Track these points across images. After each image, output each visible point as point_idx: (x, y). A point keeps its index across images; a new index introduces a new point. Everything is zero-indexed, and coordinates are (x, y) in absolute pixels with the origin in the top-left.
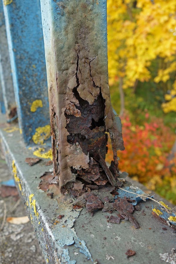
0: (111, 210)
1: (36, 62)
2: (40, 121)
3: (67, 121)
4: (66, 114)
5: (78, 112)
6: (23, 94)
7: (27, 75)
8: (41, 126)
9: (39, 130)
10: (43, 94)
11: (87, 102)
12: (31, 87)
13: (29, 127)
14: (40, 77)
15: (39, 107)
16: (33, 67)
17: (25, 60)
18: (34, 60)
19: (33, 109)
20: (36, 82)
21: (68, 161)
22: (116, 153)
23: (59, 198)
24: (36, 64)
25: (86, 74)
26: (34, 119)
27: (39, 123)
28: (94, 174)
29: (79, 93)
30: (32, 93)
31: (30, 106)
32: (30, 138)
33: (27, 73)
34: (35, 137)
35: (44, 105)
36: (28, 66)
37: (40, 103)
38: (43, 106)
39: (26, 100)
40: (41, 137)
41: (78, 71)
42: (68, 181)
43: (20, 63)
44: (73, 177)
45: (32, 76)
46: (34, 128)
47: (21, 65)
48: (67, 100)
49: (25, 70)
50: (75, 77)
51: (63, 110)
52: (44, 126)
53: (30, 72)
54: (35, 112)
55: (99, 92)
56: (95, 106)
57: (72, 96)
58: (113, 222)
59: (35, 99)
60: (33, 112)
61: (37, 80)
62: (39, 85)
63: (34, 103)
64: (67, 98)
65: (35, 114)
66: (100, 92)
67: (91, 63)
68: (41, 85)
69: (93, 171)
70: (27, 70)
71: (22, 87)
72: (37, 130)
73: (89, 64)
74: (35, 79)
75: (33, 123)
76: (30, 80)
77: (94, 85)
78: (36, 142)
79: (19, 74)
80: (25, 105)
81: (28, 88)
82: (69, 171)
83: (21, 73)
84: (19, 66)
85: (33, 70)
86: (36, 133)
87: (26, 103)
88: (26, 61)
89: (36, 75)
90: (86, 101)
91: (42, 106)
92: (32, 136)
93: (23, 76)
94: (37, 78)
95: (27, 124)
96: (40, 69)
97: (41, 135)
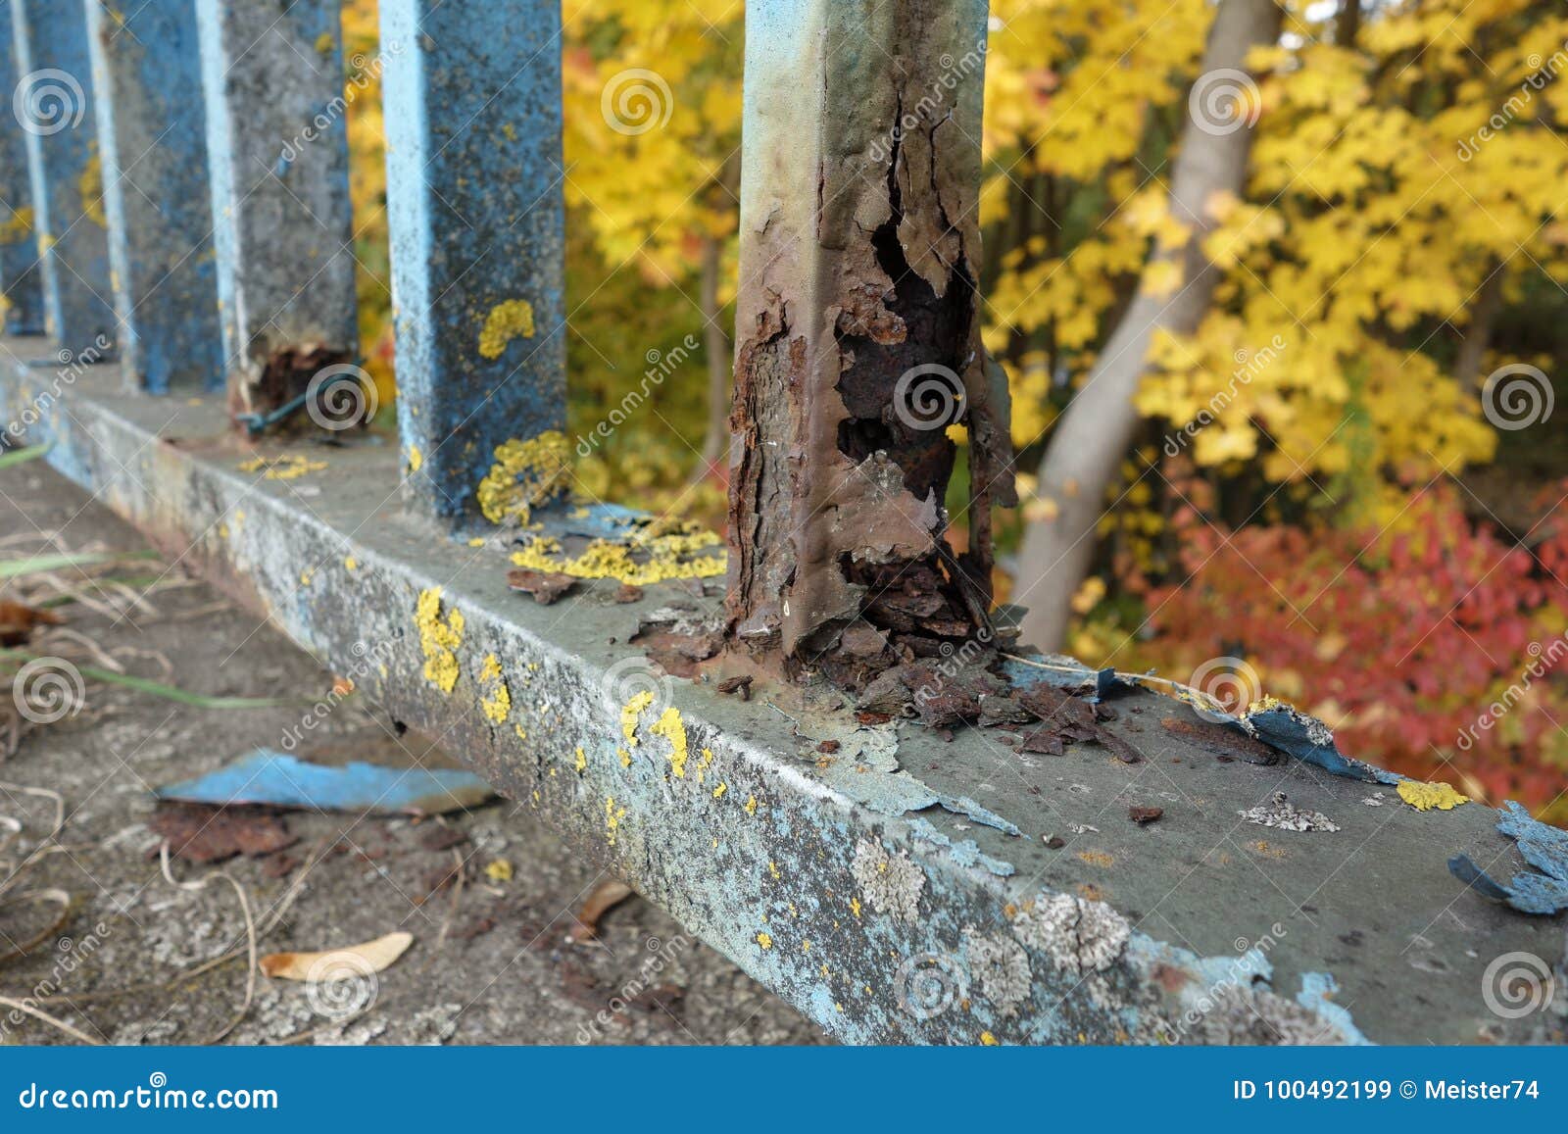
0: (1012, 723)
1: (519, 110)
2: (520, 406)
3: (842, 359)
4: (838, 332)
5: (891, 326)
6: (450, 264)
7: (473, 171)
8: (520, 437)
9: (512, 456)
10: (542, 273)
11: (926, 286)
12: (488, 234)
13: (466, 434)
14: (531, 188)
15: (518, 339)
16: (502, 134)
17: (470, 98)
18: (512, 100)
19: (489, 345)
20: (511, 213)
21: (834, 528)
22: (989, 518)
23: (778, 695)
24: (518, 122)
25: (921, 178)
26: (490, 396)
27: (512, 416)
28: (915, 593)
29: (905, 247)
30: (490, 261)
31: (477, 330)
32: (466, 491)
33: (477, 160)
34: (488, 490)
35: (541, 329)
36: (484, 125)
37: (522, 314)
38: (536, 334)
39: (461, 299)
40: (519, 489)
41: (899, 162)
42: (826, 616)
43: (448, 109)
44: (847, 598)
45: (497, 177)
46: (488, 444)
47: (454, 119)
48: (849, 272)
49: (469, 143)
50: (883, 182)
51: (832, 313)
52: (534, 435)
53: (490, 159)
54: (500, 356)
55: (956, 253)
56: (928, 313)
57: (870, 259)
58: (1040, 749)
59: (503, 296)
60: (488, 362)
61: (517, 201)
62: (524, 224)
63: (497, 313)
64: (846, 267)
65: (499, 368)
66: (961, 253)
67: (936, 134)
68: (534, 229)
69: (913, 584)
70: (474, 147)
71: (445, 232)
72: (501, 452)
73: (931, 137)
74: (508, 196)
75: (486, 416)
76: (487, 195)
77: (944, 223)
78: (494, 515)
79: (441, 162)
80: (453, 322)
81: (473, 237)
82: (833, 573)
83: (450, 157)
84: (445, 123)
85: (503, 151)
86: (497, 469)
87: (462, 310)
88: (477, 103)
89: (516, 177)
90: (926, 282)
91: (529, 334)
92: (474, 483)
93: (455, 176)
94: (518, 188)
95: (458, 422)
96: (533, 144)
97: (519, 481)
